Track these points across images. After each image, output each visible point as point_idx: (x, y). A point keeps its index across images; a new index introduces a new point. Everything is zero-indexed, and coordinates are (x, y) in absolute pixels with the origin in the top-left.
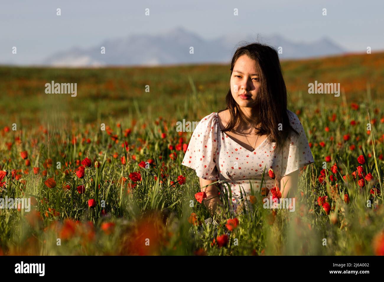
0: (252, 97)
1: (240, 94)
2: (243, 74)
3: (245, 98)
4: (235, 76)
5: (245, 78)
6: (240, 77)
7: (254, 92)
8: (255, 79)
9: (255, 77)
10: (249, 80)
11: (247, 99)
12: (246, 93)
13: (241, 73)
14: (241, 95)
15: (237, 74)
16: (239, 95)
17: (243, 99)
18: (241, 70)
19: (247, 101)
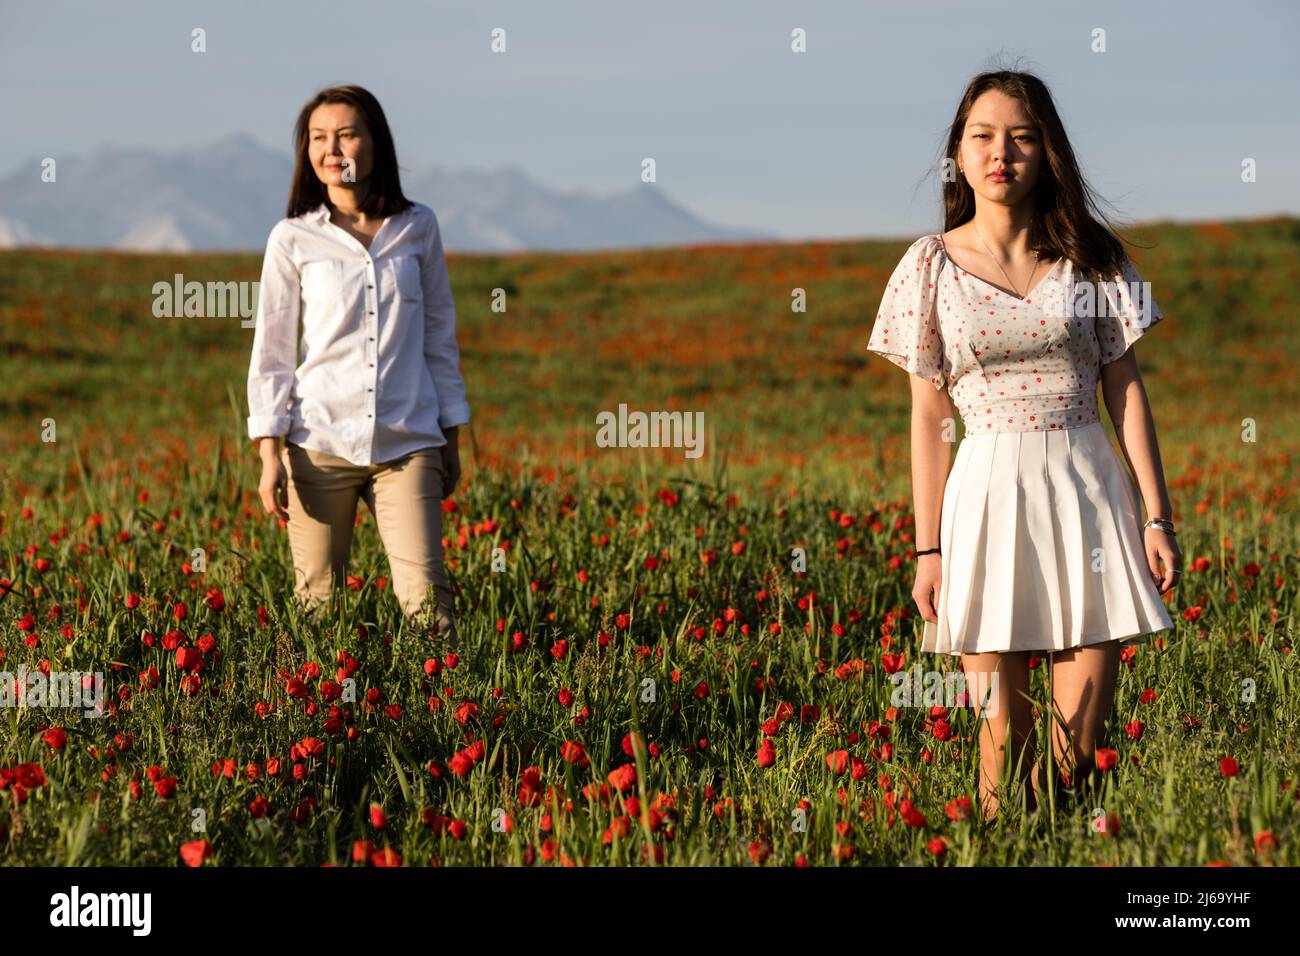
0: (1017, 178)
1: (990, 171)
2: (994, 128)
3: (1003, 179)
4: (975, 137)
5: (999, 138)
6: (987, 137)
7: (1019, 167)
8: (1021, 138)
9: (1020, 132)
10: (1009, 139)
11: (1007, 181)
12: (1003, 167)
13: (988, 126)
14: (993, 174)
15: (979, 130)
16: (988, 176)
17: (998, 182)
18: (988, 119)
19: (1006, 185)
